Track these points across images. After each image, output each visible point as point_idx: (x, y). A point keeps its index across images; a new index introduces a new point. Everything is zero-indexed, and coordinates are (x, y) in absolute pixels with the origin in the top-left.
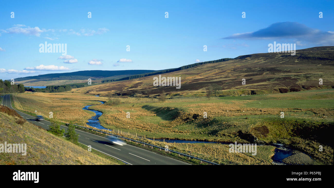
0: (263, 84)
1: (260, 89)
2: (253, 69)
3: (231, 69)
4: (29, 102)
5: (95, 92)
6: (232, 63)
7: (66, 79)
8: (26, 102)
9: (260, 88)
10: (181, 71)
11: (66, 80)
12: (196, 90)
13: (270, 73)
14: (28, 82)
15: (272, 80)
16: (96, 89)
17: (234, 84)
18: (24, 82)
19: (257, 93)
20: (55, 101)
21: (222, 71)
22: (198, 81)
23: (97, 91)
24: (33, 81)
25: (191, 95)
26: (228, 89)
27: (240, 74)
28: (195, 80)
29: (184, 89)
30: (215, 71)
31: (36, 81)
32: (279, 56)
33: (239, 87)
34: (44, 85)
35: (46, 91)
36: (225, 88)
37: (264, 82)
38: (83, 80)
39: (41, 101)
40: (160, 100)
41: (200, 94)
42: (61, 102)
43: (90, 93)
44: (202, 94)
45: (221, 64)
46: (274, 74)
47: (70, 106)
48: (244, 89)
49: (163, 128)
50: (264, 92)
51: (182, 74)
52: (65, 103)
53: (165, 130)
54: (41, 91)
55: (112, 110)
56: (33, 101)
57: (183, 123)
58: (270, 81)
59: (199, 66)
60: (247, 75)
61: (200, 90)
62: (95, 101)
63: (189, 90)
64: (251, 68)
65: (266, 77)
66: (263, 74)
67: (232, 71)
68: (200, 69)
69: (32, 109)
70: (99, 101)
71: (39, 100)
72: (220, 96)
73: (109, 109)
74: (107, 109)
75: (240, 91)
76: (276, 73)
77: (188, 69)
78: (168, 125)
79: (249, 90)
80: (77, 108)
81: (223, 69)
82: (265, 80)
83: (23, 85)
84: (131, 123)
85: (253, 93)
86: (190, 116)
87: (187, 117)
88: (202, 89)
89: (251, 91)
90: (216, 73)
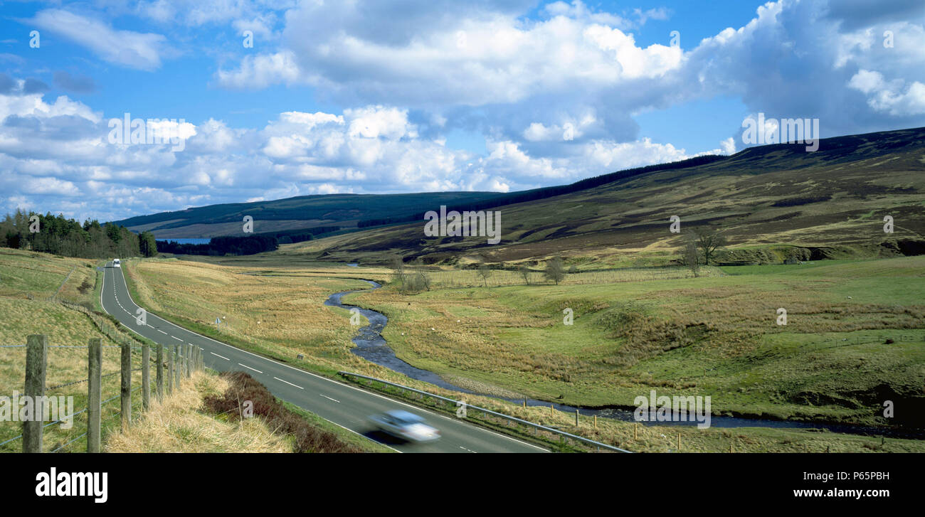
0: (843, 229)
1: (837, 244)
2: (795, 184)
3: (729, 185)
4: (173, 284)
5: (344, 254)
6: (729, 167)
7: (260, 219)
8: (166, 285)
9: (837, 240)
10: (582, 194)
11: (260, 221)
12: (640, 247)
13: (852, 196)
14: (161, 228)
15: (864, 216)
16: (347, 245)
17: (750, 228)
18: (152, 228)
19: (829, 255)
20: (242, 280)
21: (703, 191)
22: (639, 221)
23: (350, 251)
24: (173, 224)
25: (628, 261)
26: (738, 243)
27: (758, 200)
28: (631, 219)
29: (603, 245)
30: (681, 192)
31: (183, 226)
32: (866, 146)
33: (771, 239)
34: (203, 235)
35: (210, 251)
36: (729, 240)
37: (840, 221)
38: (306, 222)
39: (203, 282)
40: (548, 278)
41: (657, 260)
42: (258, 285)
43: (332, 255)
44: (660, 257)
45: (694, 172)
46: (863, 198)
47: (286, 295)
48: (789, 243)
49: (604, 371)
50: (851, 251)
51: (587, 201)
52: (271, 285)
53: (611, 377)
54: (198, 252)
55: (413, 307)
56: (183, 281)
57: (657, 352)
58: (857, 218)
59: (633, 179)
60: (780, 201)
61: (651, 245)
62: (354, 280)
63: (619, 248)
64: (789, 183)
65: (842, 207)
66: (831, 198)
67: (730, 190)
68: (635, 186)
69: (186, 306)
70: (364, 279)
71: (199, 277)
72: (721, 265)
73: (404, 305)
74: (396, 305)
75: (776, 248)
76: (869, 196)
77: (601, 186)
78: (613, 360)
79: (804, 245)
80: (309, 301)
81: (704, 186)
82: (842, 217)
83: (152, 236)
84: (492, 352)
85: (817, 255)
86: (676, 331)
87: (668, 333)
88: (656, 244)
89: (810, 248)
90: (685, 197)
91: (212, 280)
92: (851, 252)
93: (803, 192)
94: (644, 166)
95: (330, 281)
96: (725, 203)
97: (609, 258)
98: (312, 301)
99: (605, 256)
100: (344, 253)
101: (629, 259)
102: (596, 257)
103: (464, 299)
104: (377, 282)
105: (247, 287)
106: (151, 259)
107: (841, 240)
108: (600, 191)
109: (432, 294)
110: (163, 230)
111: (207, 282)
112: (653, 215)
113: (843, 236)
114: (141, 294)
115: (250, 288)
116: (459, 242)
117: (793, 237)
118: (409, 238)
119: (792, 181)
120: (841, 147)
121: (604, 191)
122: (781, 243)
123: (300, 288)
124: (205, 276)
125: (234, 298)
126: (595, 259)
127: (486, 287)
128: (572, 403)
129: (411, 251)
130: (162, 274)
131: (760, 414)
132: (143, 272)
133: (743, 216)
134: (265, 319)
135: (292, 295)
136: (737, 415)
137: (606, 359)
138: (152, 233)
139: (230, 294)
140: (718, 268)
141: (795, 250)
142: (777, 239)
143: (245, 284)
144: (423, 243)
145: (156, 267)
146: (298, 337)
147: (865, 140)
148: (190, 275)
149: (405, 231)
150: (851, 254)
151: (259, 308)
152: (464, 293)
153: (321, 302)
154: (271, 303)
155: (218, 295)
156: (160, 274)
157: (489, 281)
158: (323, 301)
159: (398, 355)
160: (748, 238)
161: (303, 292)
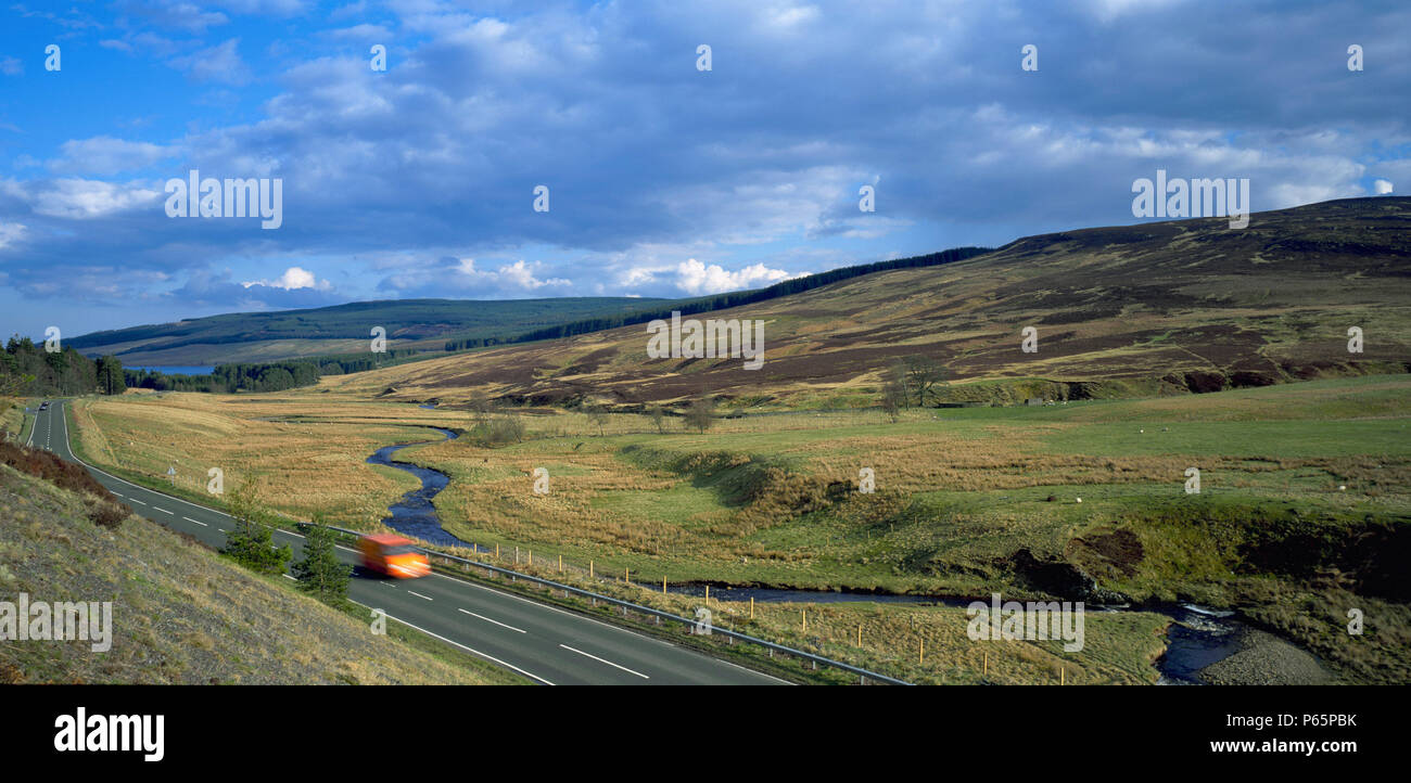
0: (1122, 356)
1: (1106, 378)
2: (1076, 292)
3: (987, 293)
4: (142, 432)
8: (131, 433)
9: (1108, 372)
10: (779, 303)
11: (295, 340)
12: (840, 381)
13: (1149, 310)
14: (138, 349)
15: (1157, 338)
16: (424, 377)
17: (999, 354)
18: (123, 350)
19: (1093, 393)
20: (252, 429)
21: (950, 300)
22: (851, 344)
23: (427, 386)
24: (157, 343)
25: (817, 401)
26: (974, 375)
27: (1022, 315)
29: (792, 378)
30: (919, 303)
31: (174, 346)
32: (1183, 238)
33: (1019, 370)
35: (212, 385)
36: (961, 373)
37: (1123, 345)
39: (191, 430)
40: (690, 424)
41: (857, 399)
42: (274, 435)
43: (400, 392)
44: (863, 395)
45: (942, 272)
46: (1163, 313)
47: (313, 448)
48: (1041, 376)
49: (705, 541)
50: (1123, 387)
51: (783, 314)
52: (294, 435)
53: (713, 550)
54: (193, 387)
55: (490, 465)
56: (159, 429)
57: (784, 518)
58: (1147, 340)
59: (854, 282)
60: (1051, 316)
61: (856, 379)
62: (419, 429)
63: (811, 383)
64: (1069, 290)
65: (1132, 325)
66: (1120, 313)
67: (987, 299)
68: (856, 291)
69: (154, 462)
70: (436, 427)
71: (185, 424)
72: (941, 406)
73: (477, 463)
74: (468, 461)
75: (1023, 382)
76: (1171, 309)
77: (807, 292)
78: (723, 528)
79: (1062, 379)
80: (344, 457)
81: (952, 293)
82: (1126, 340)
83: (117, 362)
84: (571, 521)
85: (1078, 392)
86: (814, 490)
87: (804, 494)
88: (865, 376)
89: (1069, 383)
90: (924, 309)
91: (204, 428)
92: (1123, 389)
93: (1086, 303)
94: (872, 263)
95: (383, 430)
96: (975, 318)
97: (792, 397)
98: (348, 457)
99: (787, 393)
100: (418, 390)
101: (819, 398)
102: (775, 396)
103: (567, 454)
104: (453, 431)
105: (257, 439)
106: (114, 398)
107: (1112, 372)
108: (803, 298)
109: (522, 448)
110: (143, 354)
111: (197, 431)
112: (872, 335)
113: (1117, 367)
114: (85, 445)
115: (262, 439)
116: (590, 373)
117: (1050, 368)
118: (517, 367)
119: (1072, 287)
120: (1151, 238)
121: (810, 299)
122: (1030, 376)
123: (337, 440)
124: (196, 421)
125: (232, 453)
126: (773, 398)
127: (602, 435)
128: (648, 579)
129: (517, 386)
130: (128, 418)
131: (873, 588)
132: (99, 416)
133: (995, 337)
134: (272, 480)
135: (320, 449)
136: (846, 590)
137: (715, 527)
138: (120, 358)
139: (228, 447)
140: (934, 411)
141: (1048, 386)
142: (1028, 370)
143: (255, 434)
144: (537, 374)
145: (118, 409)
146: (312, 503)
147: (1184, 229)
148: (172, 419)
149: (514, 355)
150: (1124, 391)
151: (267, 467)
152: (567, 446)
153: (360, 458)
154: (287, 459)
155: (211, 449)
156: (126, 418)
157: (608, 429)
158: (365, 457)
159: (444, 526)
160: (990, 369)
161: (340, 445)
